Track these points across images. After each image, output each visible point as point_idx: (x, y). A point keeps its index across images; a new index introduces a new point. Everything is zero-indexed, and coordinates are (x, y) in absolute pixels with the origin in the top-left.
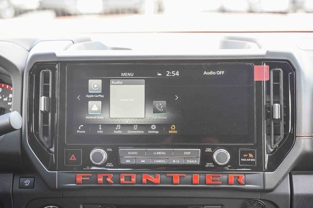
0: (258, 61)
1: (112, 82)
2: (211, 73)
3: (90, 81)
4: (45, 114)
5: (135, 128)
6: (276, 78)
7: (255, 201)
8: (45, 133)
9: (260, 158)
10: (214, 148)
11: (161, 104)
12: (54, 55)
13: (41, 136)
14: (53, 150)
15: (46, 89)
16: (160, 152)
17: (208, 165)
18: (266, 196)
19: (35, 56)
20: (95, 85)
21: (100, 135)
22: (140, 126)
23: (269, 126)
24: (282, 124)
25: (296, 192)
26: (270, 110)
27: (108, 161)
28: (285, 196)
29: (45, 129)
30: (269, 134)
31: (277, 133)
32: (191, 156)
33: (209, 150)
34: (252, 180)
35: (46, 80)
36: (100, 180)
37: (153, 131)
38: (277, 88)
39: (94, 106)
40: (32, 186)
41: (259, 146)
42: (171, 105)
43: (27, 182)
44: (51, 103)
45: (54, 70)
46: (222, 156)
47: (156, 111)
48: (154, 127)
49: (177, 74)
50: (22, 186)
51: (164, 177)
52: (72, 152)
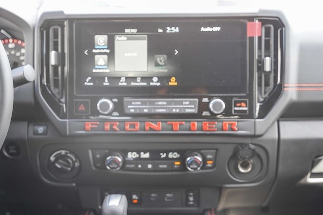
0: (251, 18)
1: (117, 38)
2: (208, 29)
3: (97, 37)
4: (55, 67)
5: (139, 80)
6: (267, 34)
7: (246, 145)
8: (56, 85)
9: (252, 108)
10: (210, 98)
11: (161, 59)
12: (62, 13)
13: (52, 87)
14: (63, 100)
15: (56, 44)
16: (162, 102)
17: (205, 113)
18: (256, 141)
19: (44, 14)
20: (101, 40)
21: (106, 86)
22: (144, 79)
23: (260, 78)
24: (272, 76)
25: (283, 136)
26: (261, 62)
27: (114, 110)
28: (272, 141)
29: (56, 81)
30: (260, 85)
31: (267, 84)
32: (188, 106)
33: (205, 100)
35: (56, 36)
36: (108, 127)
37: (155, 82)
38: (267, 43)
39: (101, 60)
40: (45, 133)
41: (251, 96)
43: (41, 129)
44: (61, 58)
45: (63, 27)
46: (217, 104)
47: (157, 65)
48: (155, 79)
49: (177, 30)
50: (36, 133)
51: (165, 124)
52: (82, 102)
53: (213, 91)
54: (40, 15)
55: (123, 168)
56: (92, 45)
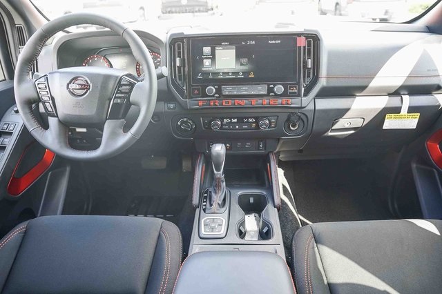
0: (299, 35)
1: (217, 48)
2: (273, 42)
3: (204, 48)
4: (179, 67)
5: (230, 74)
6: (309, 44)
7: (296, 113)
8: (180, 79)
9: (299, 90)
10: (275, 85)
11: (244, 60)
12: (183, 33)
13: (178, 80)
14: (185, 88)
15: (179, 53)
16: (245, 88)
17: (271, 94)
18: (301, 111)
19: (172, 35)
20: (207, 50)
21: (210, 79)
22: (233, 73)
23: (304, 72)
24: (312, 71)
25: (317, 108)
26: (305, 63)
27: (216, 93)
28: (311, 110)
29: (180, 76)
30: (304, 77)
31: (309, 76)
32: (262, 89)
33: (272, 86)
34: (295, 102)
35: (179, 49)
36: (212, 104)
37: (241, 76)
38: (309, 50)
39: (207, 62)
40: (174, 108)
41: (299, 83)
42: (250, 60)
43: (172, 106)
44: (183, 61)
45: (183, 43)
46: (279, 89)
47: (242, 65)
48: (241, 74)
49: (254, 42)
50: (169, 108)
51: (247, 101)
52: (195, 89)
53: (277, 80)
54: (168, 37)
55: (221, 128)
56: (201, 53)
